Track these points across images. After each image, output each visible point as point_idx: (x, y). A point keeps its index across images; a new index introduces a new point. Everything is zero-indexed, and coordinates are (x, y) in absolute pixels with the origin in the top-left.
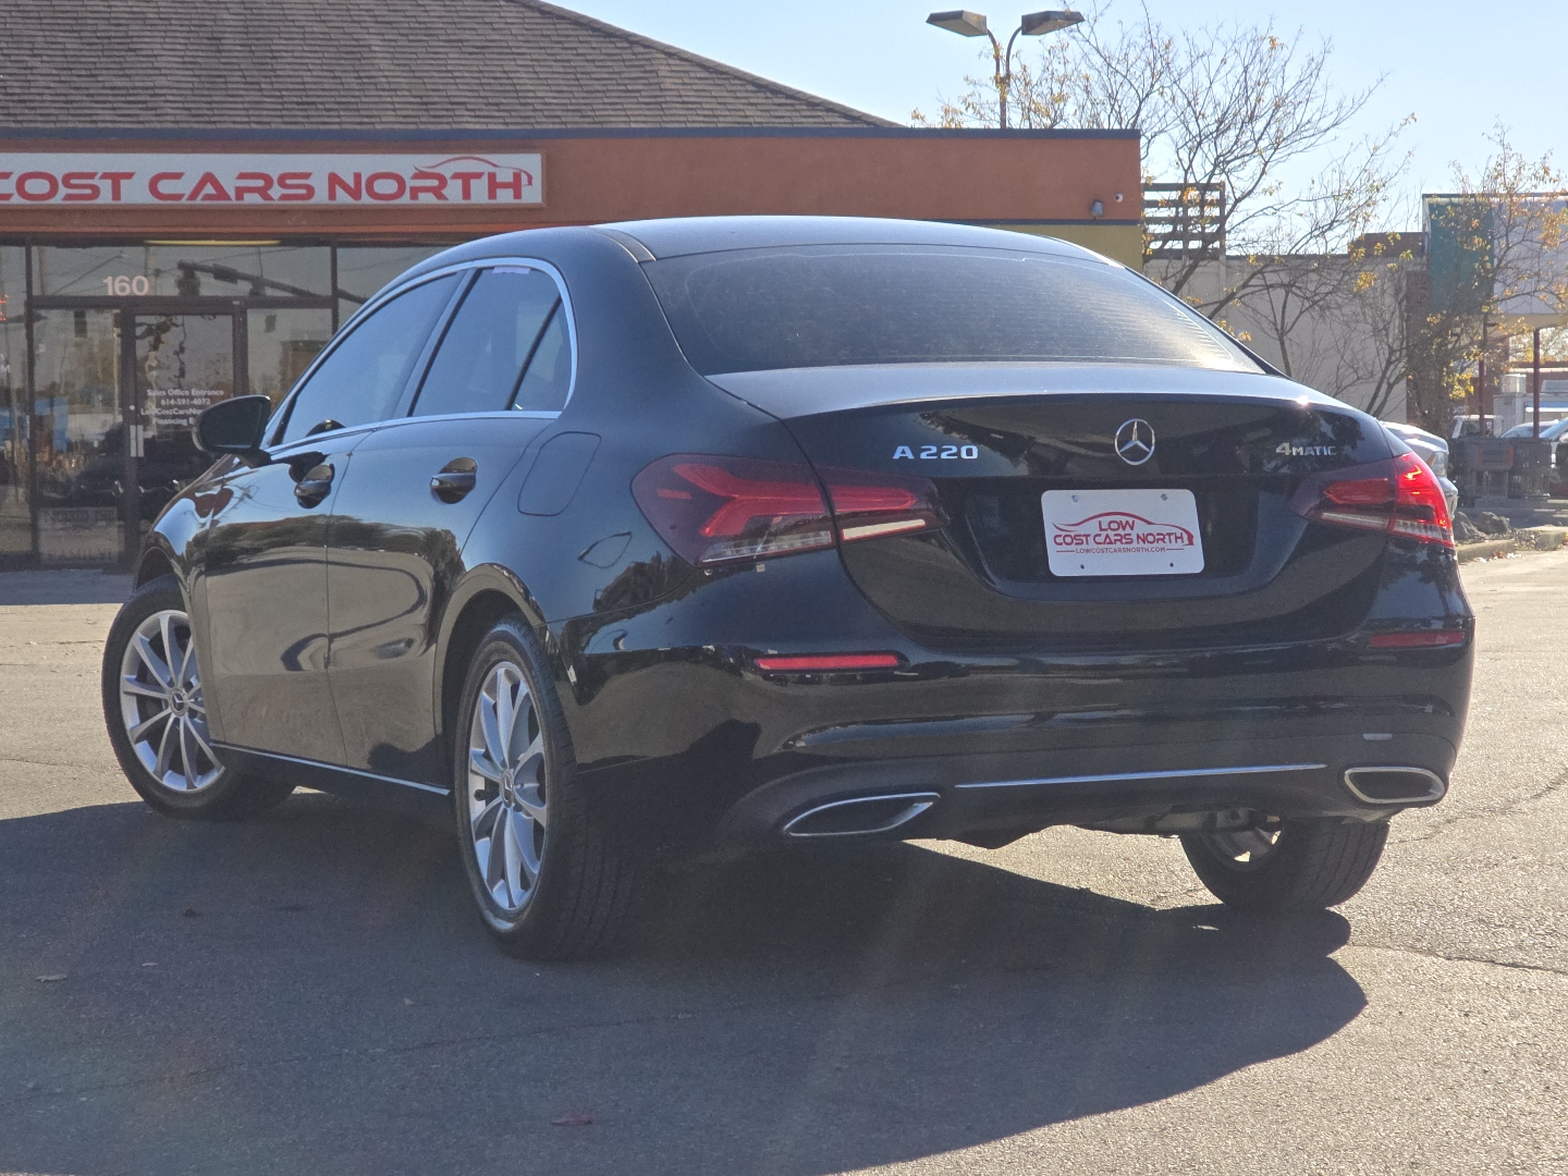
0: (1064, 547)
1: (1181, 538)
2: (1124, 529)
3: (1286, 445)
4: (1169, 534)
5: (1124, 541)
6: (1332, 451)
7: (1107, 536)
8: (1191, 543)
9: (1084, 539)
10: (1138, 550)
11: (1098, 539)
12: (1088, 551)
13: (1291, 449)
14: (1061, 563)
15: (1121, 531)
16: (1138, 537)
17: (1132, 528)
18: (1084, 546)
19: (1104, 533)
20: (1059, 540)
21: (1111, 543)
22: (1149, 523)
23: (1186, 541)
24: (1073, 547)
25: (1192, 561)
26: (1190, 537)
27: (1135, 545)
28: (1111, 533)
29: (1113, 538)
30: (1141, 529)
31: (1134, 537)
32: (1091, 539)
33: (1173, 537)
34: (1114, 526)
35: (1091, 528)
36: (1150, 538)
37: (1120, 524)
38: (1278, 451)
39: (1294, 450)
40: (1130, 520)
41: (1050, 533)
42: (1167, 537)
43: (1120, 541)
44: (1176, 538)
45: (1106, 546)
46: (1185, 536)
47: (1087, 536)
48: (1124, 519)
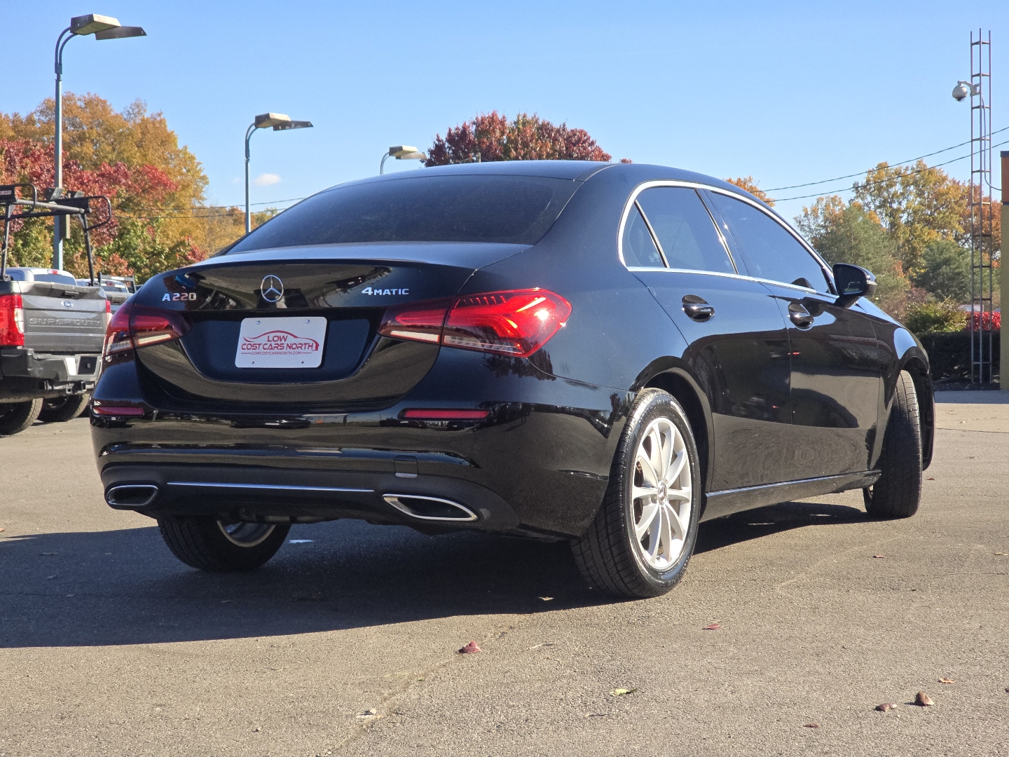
0: (246, 351)
1: (312, 346)
2: (281, 340)
3: (370, 289)
4: (305, 344)
5: (279, 347)
7: (271, 345)
8: (317, 349)
9: (258, 346)
10: (285, 353)
11: (266, 347)
12: (258, 353)
13: (373, 291)
14: (244, 360)
15: (279, 342)
16: (288, 345)
17: (285, 340)
18: (257, 350)
19: (269, 343)
20: (245, 347)
21: (272, 349)
22: (296, 337)
23: (314, 348)
24: (251, 351)
25: (313, 360)
26: (317, 345)
27: (284, 350)
28: (273, 343)
29: (273, 346)
30: (290, 340)
31: (285, 345)
32: (261, 346)
33: (307, 346)
34: (276, 339)
35: (264, 340)
36: (294, 346)
37: (280, 338)
39: (376, 291)
40: (285, 335)
41: (241, 341)
42: (304, 346)
43: (277, 347)
44: (309, 346)
45: (269, 351)
46: (314, 345)
47: (259, 345)
48: (282, 335)
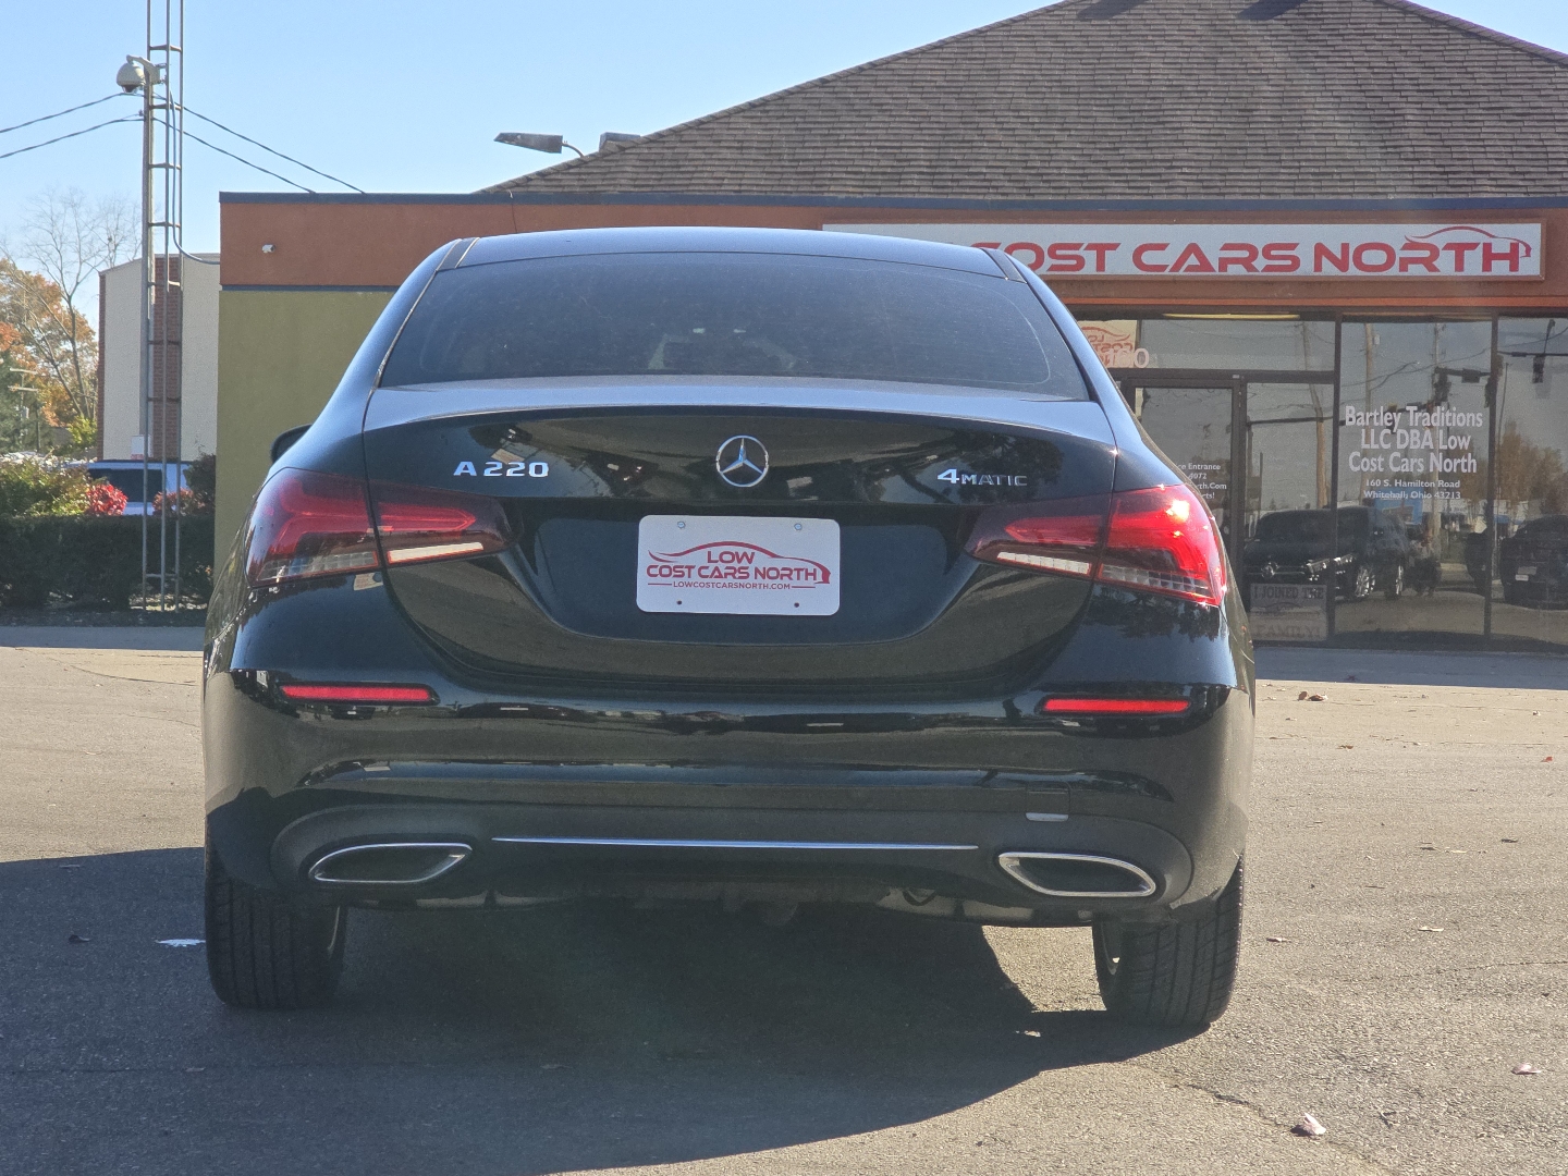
0: (659, 579)
1: (814, 574)
2: (740, 561)
3: (954, 472)
4: (799, 570)
5: (737, 575)
6: (1021, 481)
7: (717, 569)
8: (826, 579)
9: (686, 571)
10: (754, 586)
11: (704, 572)
12: (689, 585)
13: (959, 475)
14: (652, 597)
15: (735, 564)
16: (757, 570)
17: (750, 561)
18: (685, 579)
19: (712, 566)
20: (652, 571)
21: (720, 576)
22: (773, 556)
23: (819, 578)
24: (670, 580)
25: (824, 601)
26: (826, 574)
27: (751, 580)
28: (720, 565)
29: (723, 572)
30: (761, 561)
31: (752, 572)
32: (694, 572)
33: (803, 573)
34: (727, 557)
35: (699, 559)
36: (773, 573)
37: (735, 556)
38: (941, 477)
39: (965, 478)
40: (749, 551)
41: (643, 561)
42: (795, 573)
43: (733, 575)
44: (807, 574)
45: (713, 580)
46: (819, 573)
47: (690, 568)
48: (741, 550)
